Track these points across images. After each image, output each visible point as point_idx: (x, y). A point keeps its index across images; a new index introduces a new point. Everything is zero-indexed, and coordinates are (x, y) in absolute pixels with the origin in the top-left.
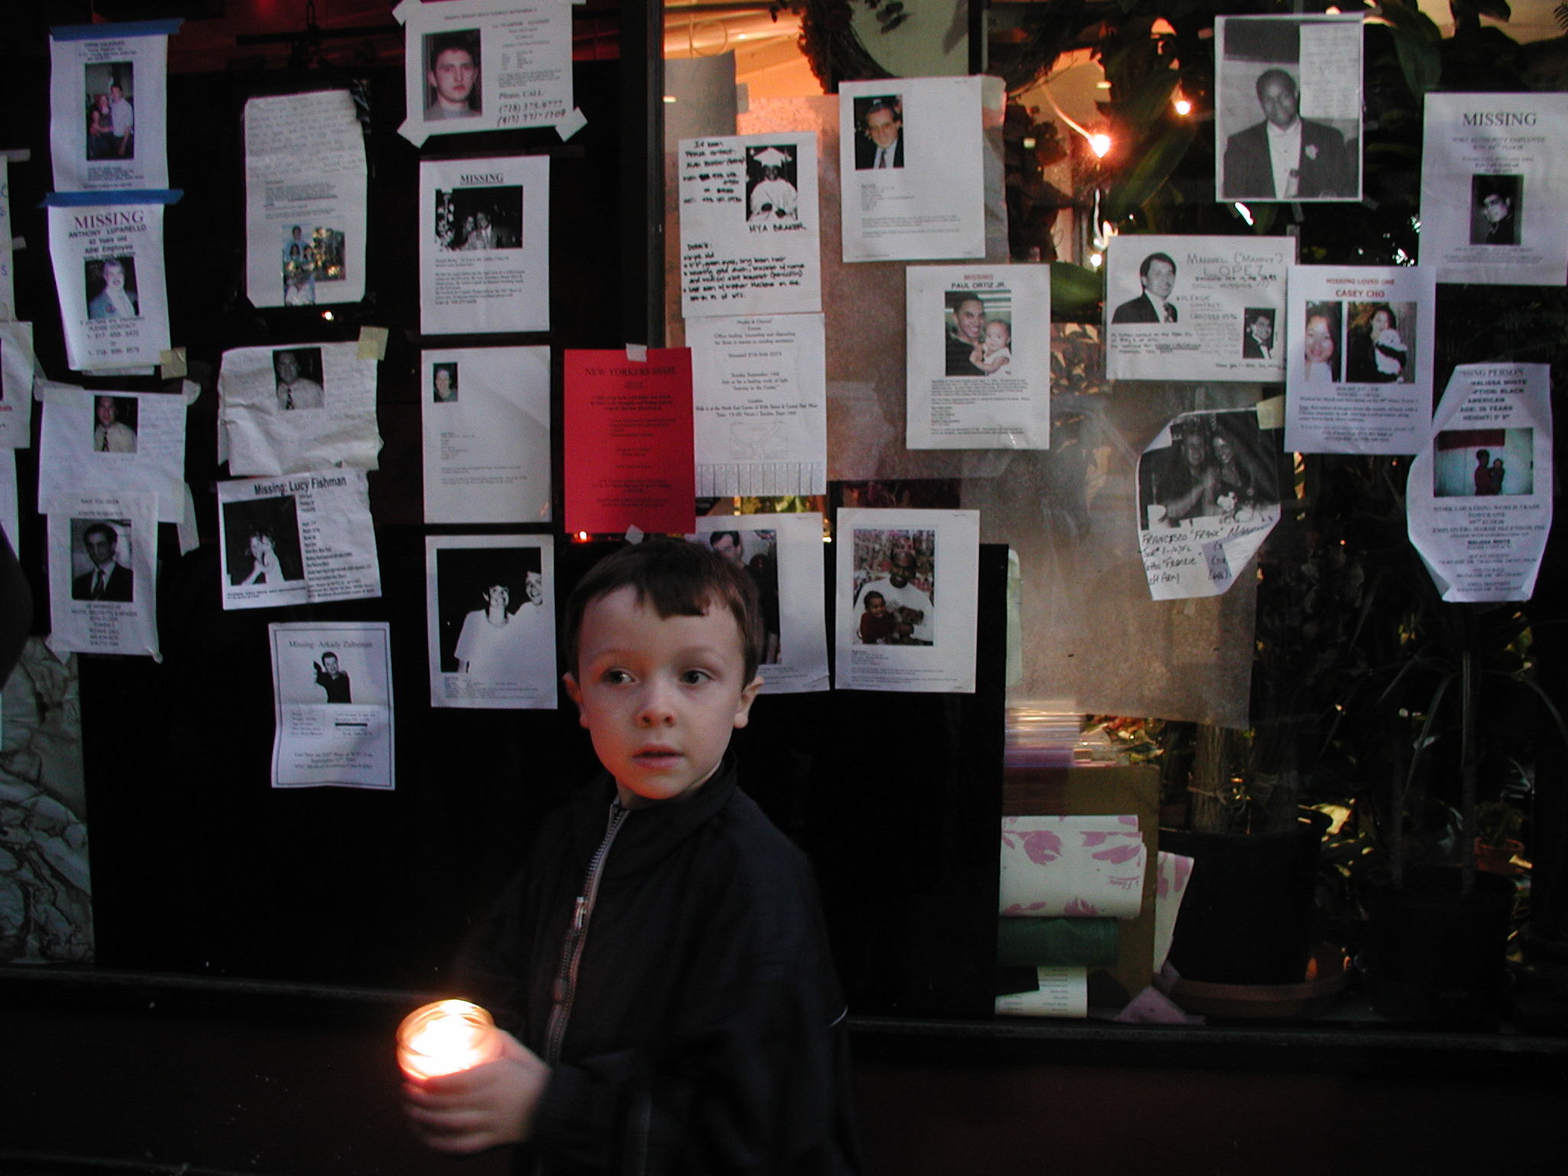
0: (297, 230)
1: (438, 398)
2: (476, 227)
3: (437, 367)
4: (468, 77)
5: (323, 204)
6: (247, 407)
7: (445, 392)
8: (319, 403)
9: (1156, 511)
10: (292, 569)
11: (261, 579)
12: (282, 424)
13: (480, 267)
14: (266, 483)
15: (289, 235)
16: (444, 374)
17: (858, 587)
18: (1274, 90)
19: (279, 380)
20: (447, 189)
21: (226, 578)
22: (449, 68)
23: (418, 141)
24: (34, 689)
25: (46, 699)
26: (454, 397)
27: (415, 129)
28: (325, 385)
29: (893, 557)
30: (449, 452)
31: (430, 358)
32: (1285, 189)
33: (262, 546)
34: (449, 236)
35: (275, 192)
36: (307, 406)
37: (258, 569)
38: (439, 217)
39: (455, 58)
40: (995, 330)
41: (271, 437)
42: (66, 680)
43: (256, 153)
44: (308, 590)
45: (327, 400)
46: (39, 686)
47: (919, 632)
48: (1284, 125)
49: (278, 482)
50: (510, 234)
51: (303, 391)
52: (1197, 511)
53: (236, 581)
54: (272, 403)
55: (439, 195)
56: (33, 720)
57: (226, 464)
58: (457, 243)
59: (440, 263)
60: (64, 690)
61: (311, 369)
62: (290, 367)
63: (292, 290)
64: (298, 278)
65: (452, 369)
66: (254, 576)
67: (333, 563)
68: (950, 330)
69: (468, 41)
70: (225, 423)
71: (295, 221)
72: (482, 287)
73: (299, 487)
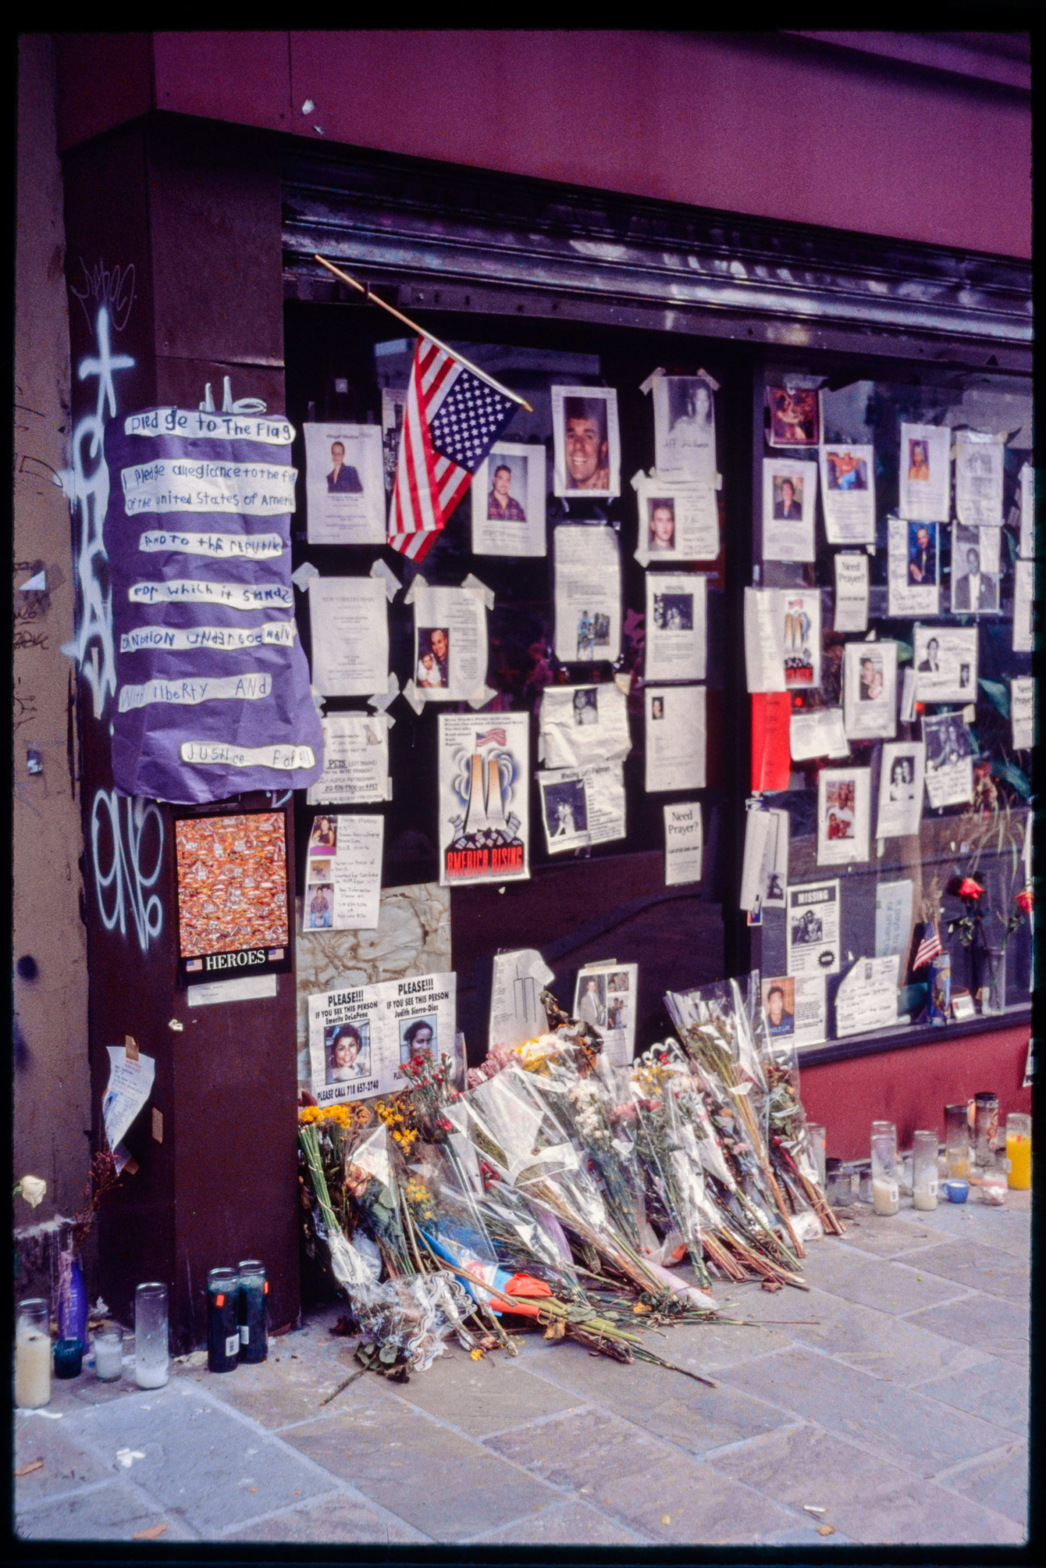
0: (585, 613)
1: (654, 717)
2: (673, 617)
3: (655, 699)
4: (669, 526)
5: (601, 598)
6: (557, 724)
7: (658, 714)
8: (596, 721)
9: (931, 764)
10: (581, 824)
11: (563, 832)
12: (577, 734)
13: (674, 641)
14: (568, 772)
15: (580, 616)
16: (657, 703)
17: (828, 810)
18: (972, 557)
19: (576, 707)
20: (659, 594)
21: (548, 833)
22: (660, 520)
23: (644, 563)
24: (420, 922)
25: (427, 928)
26: (662, 717)
27: (643, 556)
28: (600, 711)
29: (840, 795)
30: (660, 749)
31: (651, 693)
32: (974, 607)
33: (565, 810)
34: (660, 622)
35: (574, 587)
36: (590, 723)
37: (562, 825)
38: (656, 610)
39: (662, 514)
40: (877, 677)
41: (571, 743)
42: (441, 913)
43: (562, 562)
44: (589, 837)
45: (601, 720)
46: (423, 919)
47: (849, 832)
48: (975, 574)
49: (575, 771)
50: (687, 623)
51: (588, 713)
52: (943, 763)
53: (553, 834)
54: (571, 722)
55: (656, 597)
56: (419, 944)
57: (544, 761)
58: (664, 626)
59: (656, 637)
60: (438, 921)
61: (591, 700)
62: (582, 700)
63: (582, 651)
64: (583, 641)
65: (660, 700)
66: (560, 830)
67: (603, 819)
68: (862, 677)
69: (668, 504)
70: (545, 734)
71: (585, 608)
72: (675, 652)
73: (585, 774)
